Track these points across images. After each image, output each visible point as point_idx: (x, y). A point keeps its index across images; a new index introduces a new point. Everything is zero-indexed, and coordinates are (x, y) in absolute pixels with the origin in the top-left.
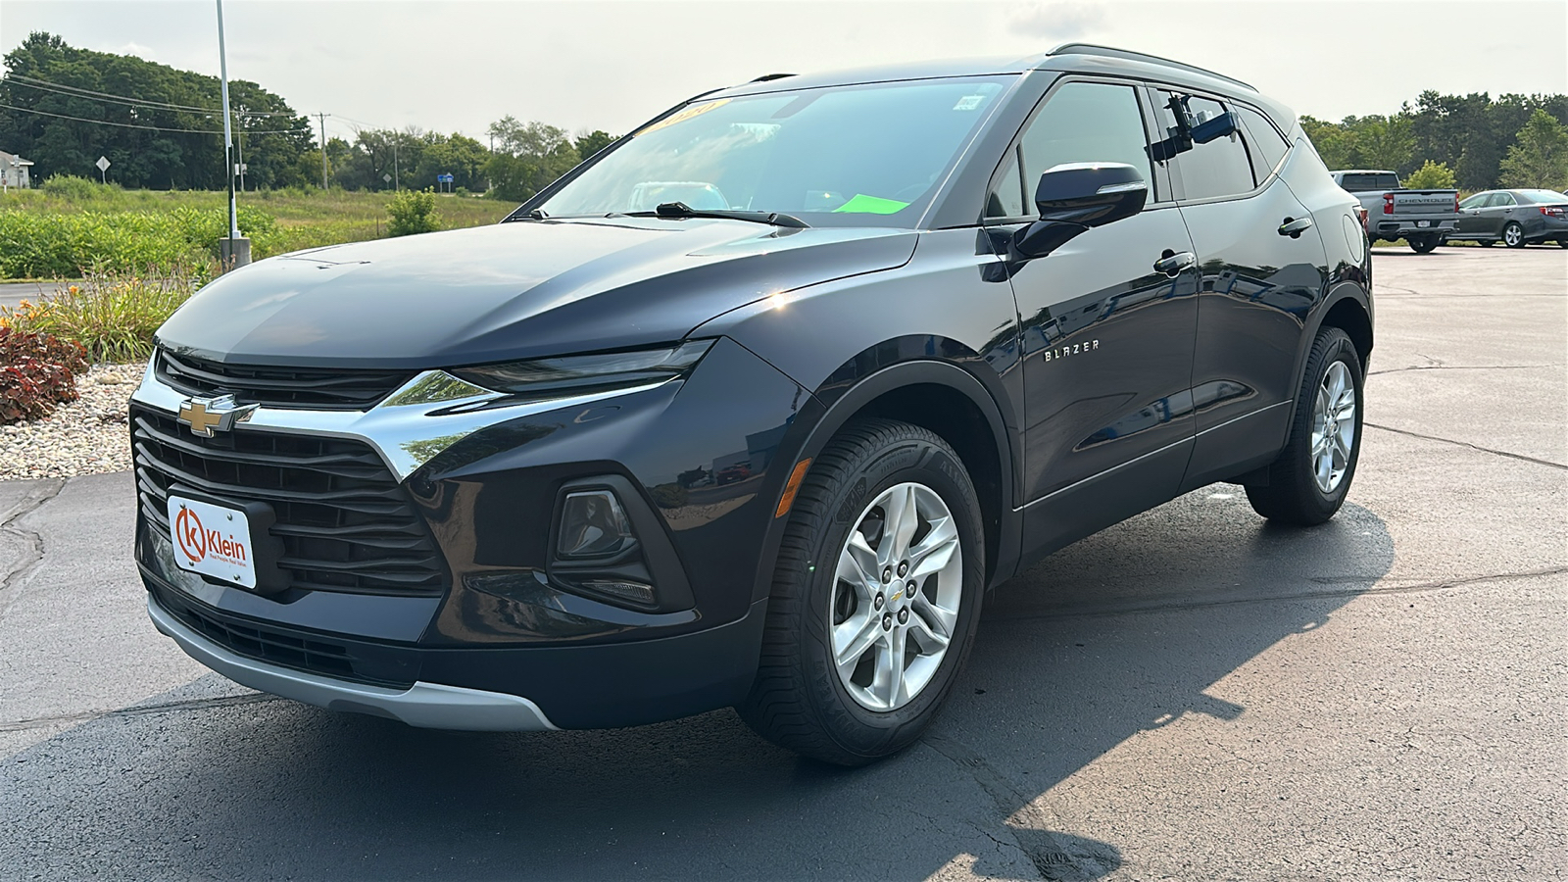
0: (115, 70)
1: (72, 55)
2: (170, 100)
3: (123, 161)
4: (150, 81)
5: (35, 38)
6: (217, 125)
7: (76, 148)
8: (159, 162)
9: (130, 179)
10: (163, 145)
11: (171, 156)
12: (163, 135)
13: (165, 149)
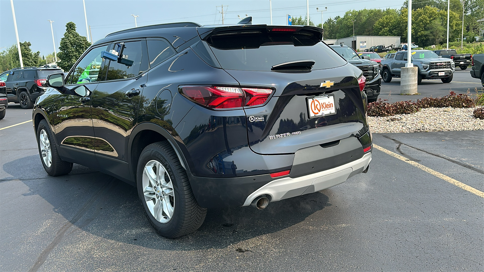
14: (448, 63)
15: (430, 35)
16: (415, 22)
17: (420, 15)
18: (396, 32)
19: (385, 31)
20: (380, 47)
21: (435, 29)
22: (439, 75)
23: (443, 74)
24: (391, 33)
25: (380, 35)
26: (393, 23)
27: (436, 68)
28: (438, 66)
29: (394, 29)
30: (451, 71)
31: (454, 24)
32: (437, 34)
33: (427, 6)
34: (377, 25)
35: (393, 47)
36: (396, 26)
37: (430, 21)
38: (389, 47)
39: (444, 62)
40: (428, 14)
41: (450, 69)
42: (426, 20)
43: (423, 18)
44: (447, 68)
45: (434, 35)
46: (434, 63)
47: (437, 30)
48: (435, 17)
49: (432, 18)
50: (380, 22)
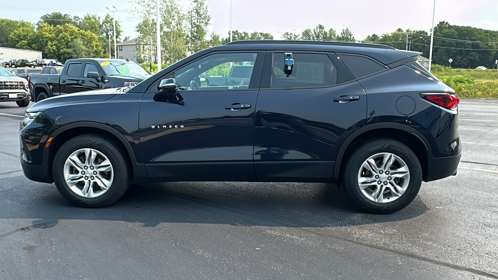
0: (462, 31)
1: (450, 27)
2: (478, 40)
3: (459, 59)
4: (472, 34)
5: (440, 23)
6: (493, 47)
7: (445, 56)
8: (471, 60)
9: (461, 65)
10: (473, 54)
11: (475, 58)
12: (473, 51)
13: (474, 55)
14: (20, 83)
15: (74, 53)
16: (55, 38)
17: (61, 31)
18: (35, 46)
19: (23, 44)
20: (23, 61)
21: (78, 47)
22: (10, 97)
23: (15, 96)
24: (30, 47)
25: (18, 48)
26: (32, 36)
27: (5, 89)
28: (8, 86)
29: (33, 43)
30: (24, 93)
31: (94, 44)
32: (80, 53)
33: (67, 24)
34: (13, 37)
35: (38, 62)
36: (35, 40)
37: (72, 39)
38: (33, 62)
39: (15, 82)
40: (69, 32)
41: (23, 91)
42: (67, 38)
43: (64, 36)
44: (20, 88)
45: (77, 54)
46: (2, 82)
47: (79, 49)
48: (76, 36)
49: (73, 37)
50: (15, 33)
